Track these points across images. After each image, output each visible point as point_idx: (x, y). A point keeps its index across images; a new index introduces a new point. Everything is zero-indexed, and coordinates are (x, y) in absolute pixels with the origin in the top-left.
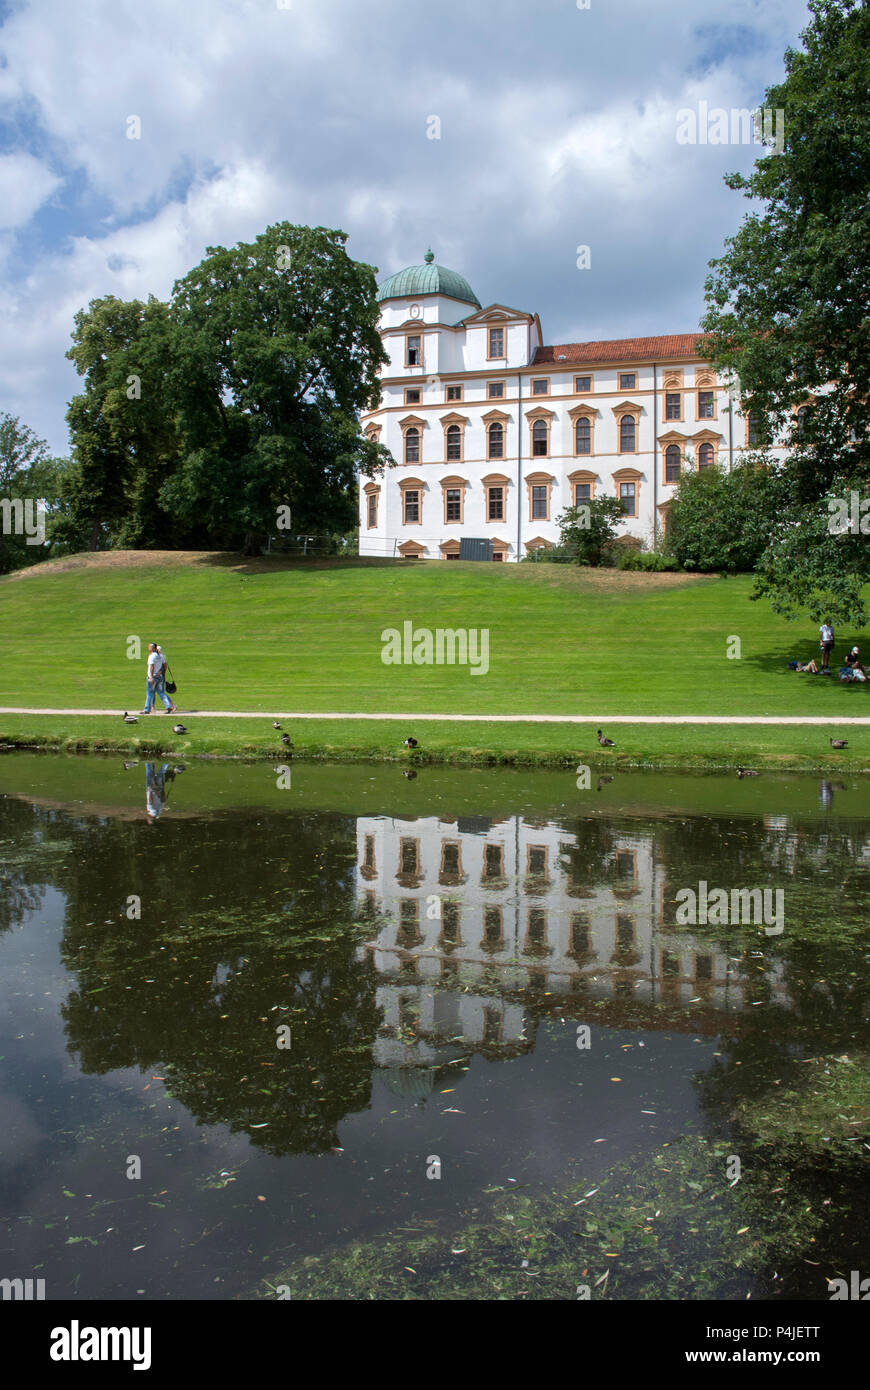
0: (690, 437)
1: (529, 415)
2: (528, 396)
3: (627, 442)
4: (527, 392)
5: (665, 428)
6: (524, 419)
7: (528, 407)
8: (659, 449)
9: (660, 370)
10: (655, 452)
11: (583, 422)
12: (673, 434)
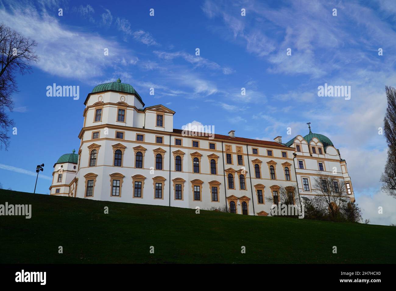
0: (236, 171)
1: (174, 153)
2: (174, 145)
3: (214, 170)
4: (173, 143)
5: (228, 167)
6: (172, 154)
7: (174, 149)
8: (225, 174)
9: (224, 144)
10: (224, 176)
11: (196, 159)
12: (230, 169)
